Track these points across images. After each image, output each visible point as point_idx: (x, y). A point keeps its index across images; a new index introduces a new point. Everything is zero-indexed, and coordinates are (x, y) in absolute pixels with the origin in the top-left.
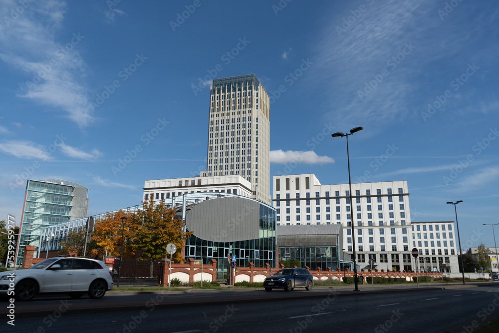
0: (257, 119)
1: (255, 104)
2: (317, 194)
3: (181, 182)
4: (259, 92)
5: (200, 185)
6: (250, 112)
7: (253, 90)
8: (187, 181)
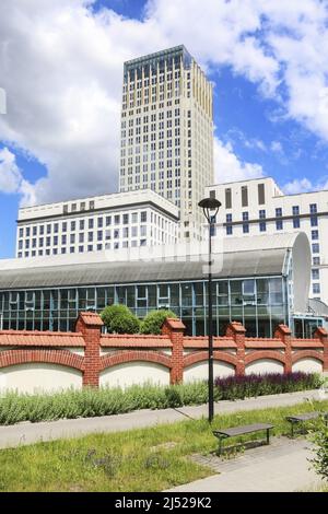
0: (189, 112)
1: (185, 90)
2: (279, 211)
3: (66, 207)
4: (191, 71)
5: (92, 210)
6: (177, 102)
7: (182, 68)
8: (74, 206)
